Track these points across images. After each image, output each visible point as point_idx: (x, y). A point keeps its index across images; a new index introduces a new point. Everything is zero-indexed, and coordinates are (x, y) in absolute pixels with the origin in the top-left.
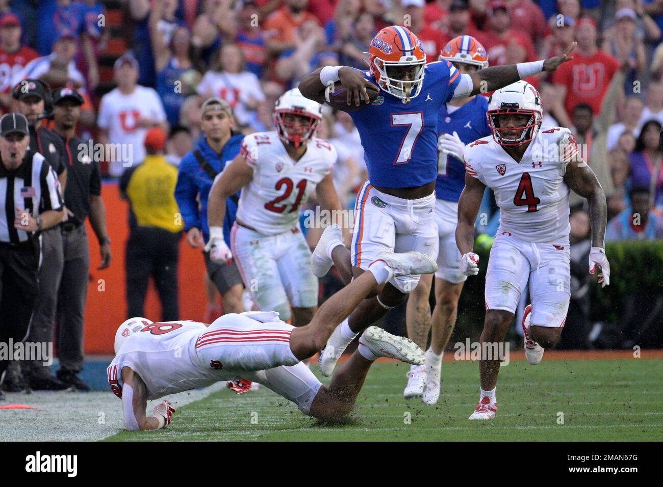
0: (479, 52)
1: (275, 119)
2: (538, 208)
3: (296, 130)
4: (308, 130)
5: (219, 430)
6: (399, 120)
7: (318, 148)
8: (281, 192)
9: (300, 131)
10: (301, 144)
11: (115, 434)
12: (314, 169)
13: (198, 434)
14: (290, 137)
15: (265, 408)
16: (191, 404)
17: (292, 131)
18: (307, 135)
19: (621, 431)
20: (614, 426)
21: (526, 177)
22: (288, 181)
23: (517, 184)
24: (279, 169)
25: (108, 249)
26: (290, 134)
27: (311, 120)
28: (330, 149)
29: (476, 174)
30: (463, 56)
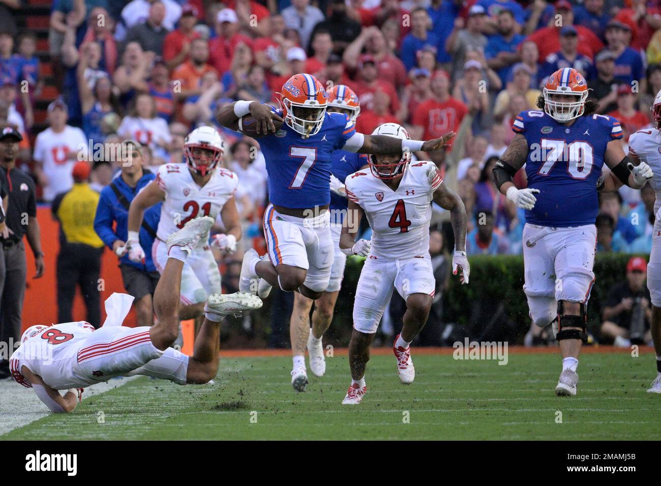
0: (352, 98)
1: (185, 153)
2: (409, 229)
3: (202, 161)
4: (213, 161)
5: (134, 412)
6: (296, 152)
7: (221, 176)
8: (189, 213)
9: (206, 162)
10: (207, 173)
11: (47, 415)
12: (217, 193)
13: (117, 415)
14: (198, 168)
15: (173, 394)
16: (110, 391)
17: (199, 162)
18: (212, 165)
19: (468, 414)
20: (463, 410)
21: (401, 204)
22: (194, 204)
23: (393, 209)
24: (186, 193)
25: (42, 261)
26: (197, 165)
27: (215, 153)
28: (232, 177)
29: (357, 200)
30: (339, 102)
